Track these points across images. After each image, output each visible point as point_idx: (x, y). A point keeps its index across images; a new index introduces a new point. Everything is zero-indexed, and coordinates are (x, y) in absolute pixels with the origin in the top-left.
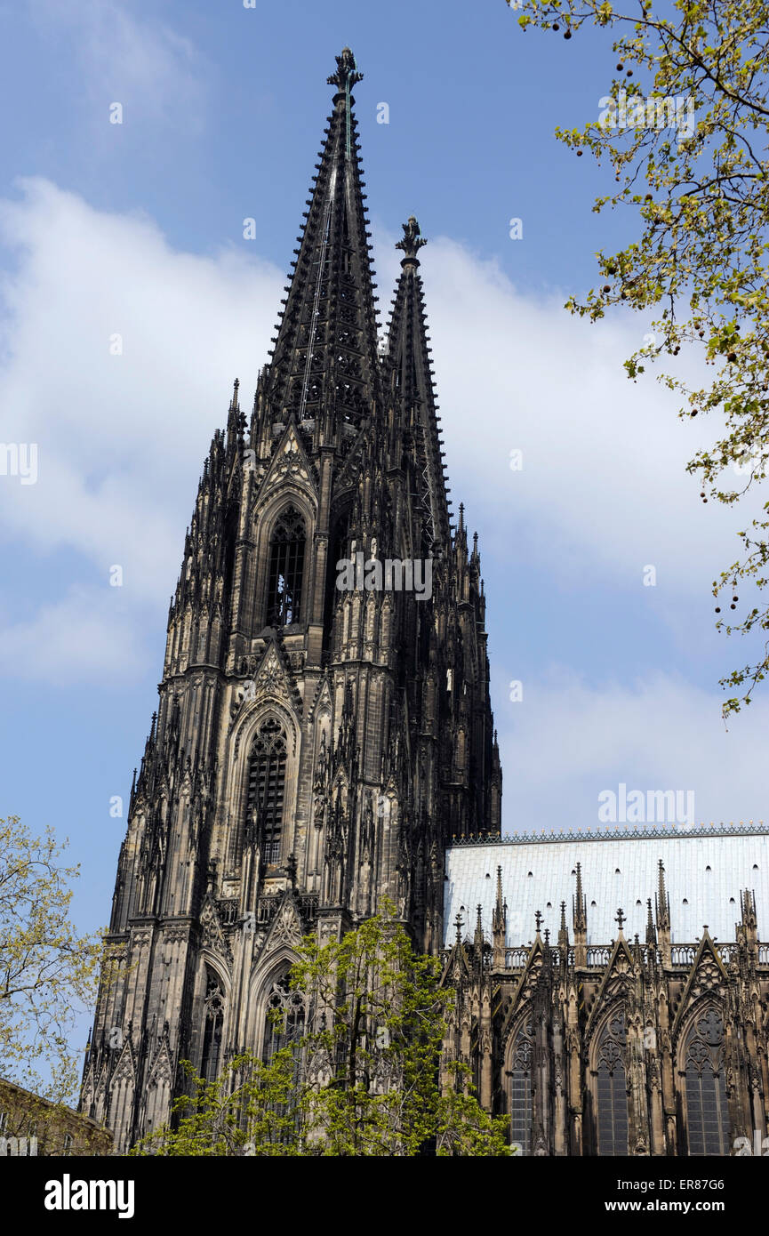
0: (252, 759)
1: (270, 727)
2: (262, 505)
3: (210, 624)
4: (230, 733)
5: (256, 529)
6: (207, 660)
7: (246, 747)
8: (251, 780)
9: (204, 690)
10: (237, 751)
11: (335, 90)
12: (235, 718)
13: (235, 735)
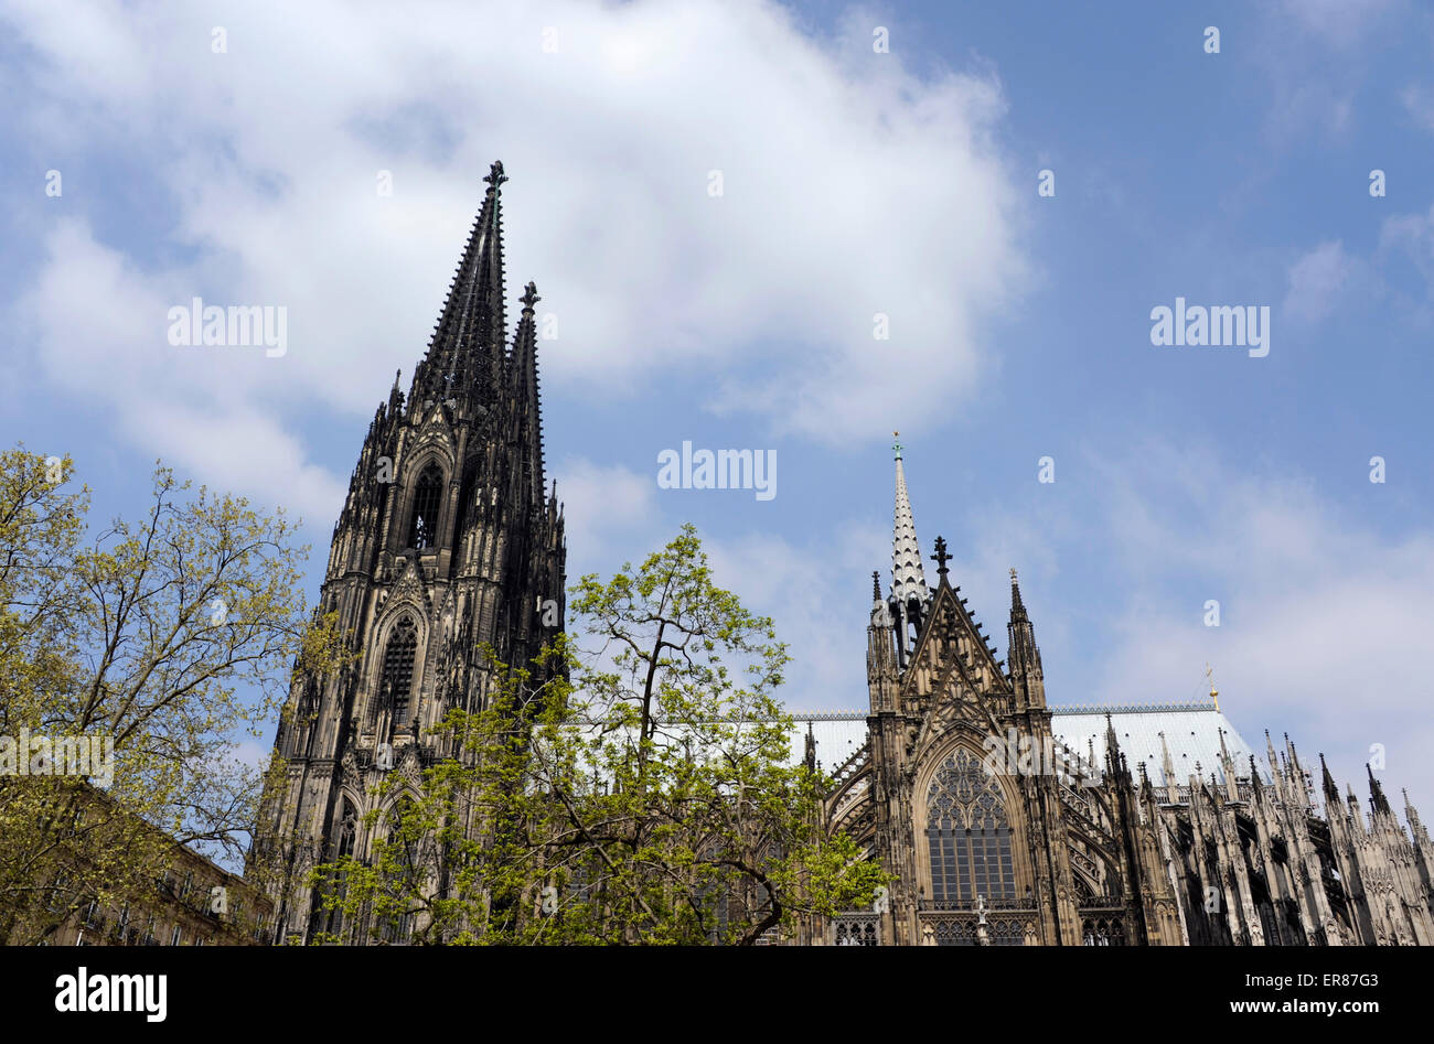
0: (390, 645)
1: (406, 622)
2: (412, 458)
3: (365, 541)
4: (374, 625)
5: (405, 476)
6: (361, 568)
7: (385, 636)
8: (388, 661)
9: (357, 591)
10: (378, 639)
11: (488, 185)
12: (379, 614)
13: (378, 626)
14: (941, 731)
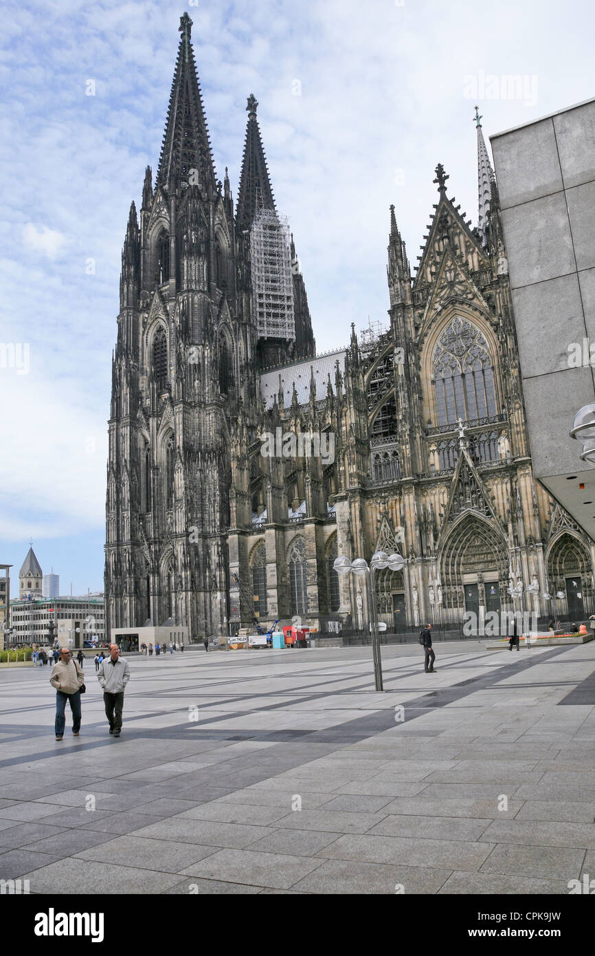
0: (155, 345)
1: (160, 330)
2: (150, 229)
3: (127, 288)
4: (143, 335)
5: (149, 241)
6: (128, 304)
7: (151, 339)
8: (155, 354)
9: (127, 318)
10: (147, 342)
11: (182, 32)
12: (144, 328)
13: (145, 336)
14: (440, 308)
